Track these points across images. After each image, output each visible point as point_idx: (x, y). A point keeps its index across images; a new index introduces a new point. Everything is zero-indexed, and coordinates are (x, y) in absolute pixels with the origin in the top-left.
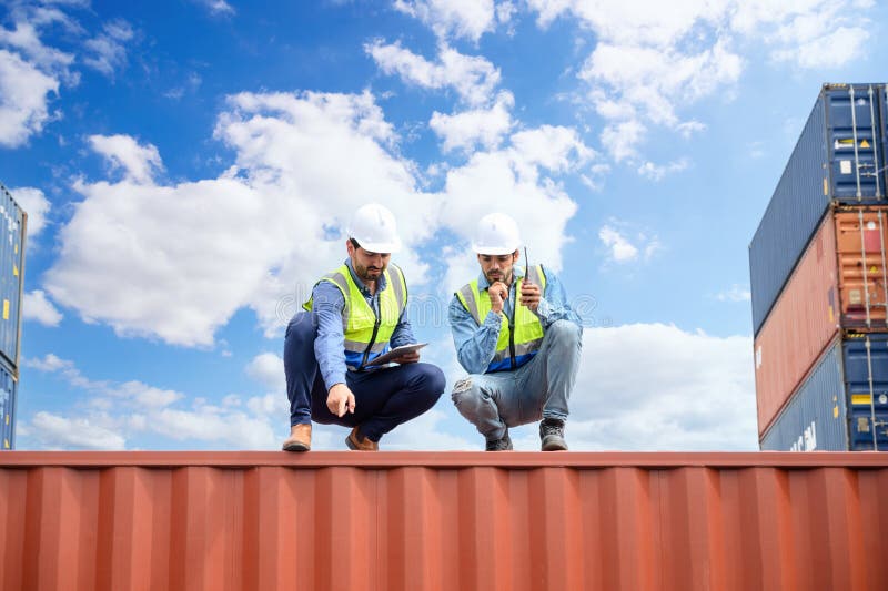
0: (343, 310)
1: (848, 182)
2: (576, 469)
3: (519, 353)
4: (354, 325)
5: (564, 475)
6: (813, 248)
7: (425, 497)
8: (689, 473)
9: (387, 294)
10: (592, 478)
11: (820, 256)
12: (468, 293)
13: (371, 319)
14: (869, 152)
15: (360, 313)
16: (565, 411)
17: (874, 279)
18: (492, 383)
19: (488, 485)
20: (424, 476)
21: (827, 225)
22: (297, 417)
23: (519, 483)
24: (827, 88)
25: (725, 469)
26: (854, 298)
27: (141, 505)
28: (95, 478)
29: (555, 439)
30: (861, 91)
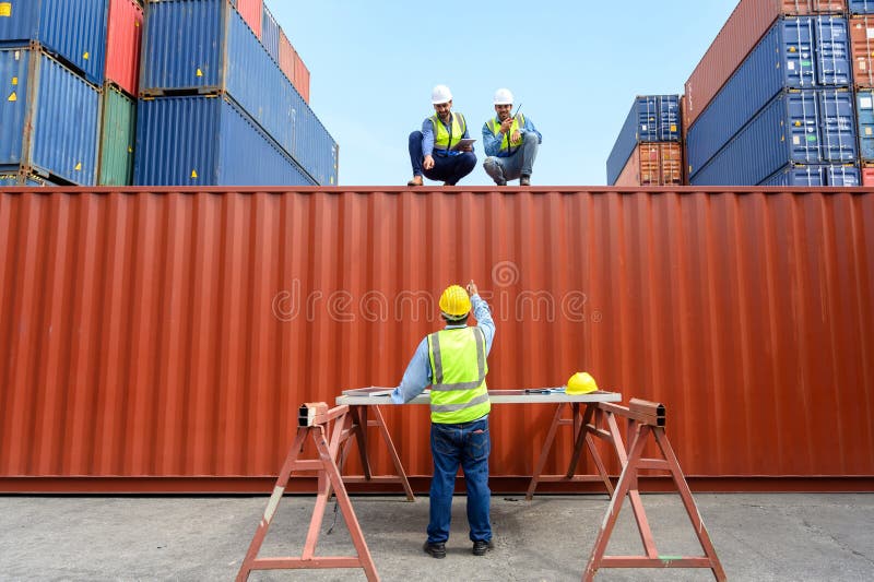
0: (435, 132)
1: (645, 134)
2: (534, 193)
3: (512, 150)
4: (439, 137)
5: (529, 196)
6: (631, 159)
7: (472, 206)
8: (581, 194)
9: (455, 123)
10: (541, 197)
11: (633, 162)
12: (491, 123)
13: (447, 136)
14: (654, 122)
15: (442, 133)
16: (531, 171)
17: (654, 170)
18: (500, 161)
19: (497, 199)
20: (471, 196)
21: (636, 151)
22: (415, 173)
23: (510, 198)
24: (638, 98)
25: (595, 193)
26: (646, 178)
27: (355, 206)
28: (337, 197)
29: (526, 181)
30: (651, 98)
